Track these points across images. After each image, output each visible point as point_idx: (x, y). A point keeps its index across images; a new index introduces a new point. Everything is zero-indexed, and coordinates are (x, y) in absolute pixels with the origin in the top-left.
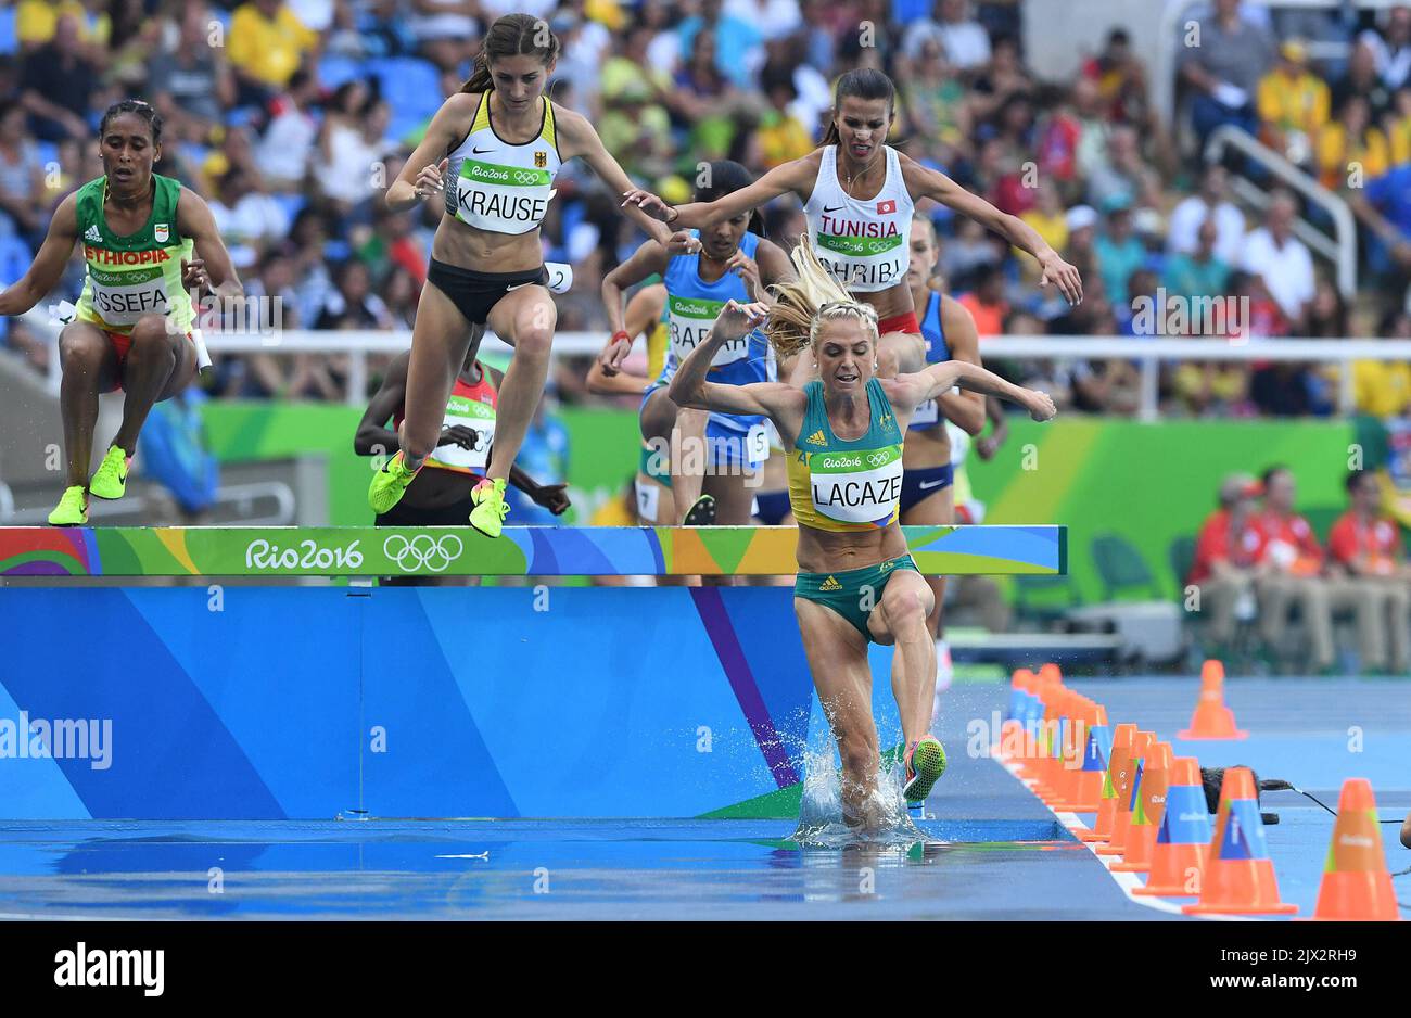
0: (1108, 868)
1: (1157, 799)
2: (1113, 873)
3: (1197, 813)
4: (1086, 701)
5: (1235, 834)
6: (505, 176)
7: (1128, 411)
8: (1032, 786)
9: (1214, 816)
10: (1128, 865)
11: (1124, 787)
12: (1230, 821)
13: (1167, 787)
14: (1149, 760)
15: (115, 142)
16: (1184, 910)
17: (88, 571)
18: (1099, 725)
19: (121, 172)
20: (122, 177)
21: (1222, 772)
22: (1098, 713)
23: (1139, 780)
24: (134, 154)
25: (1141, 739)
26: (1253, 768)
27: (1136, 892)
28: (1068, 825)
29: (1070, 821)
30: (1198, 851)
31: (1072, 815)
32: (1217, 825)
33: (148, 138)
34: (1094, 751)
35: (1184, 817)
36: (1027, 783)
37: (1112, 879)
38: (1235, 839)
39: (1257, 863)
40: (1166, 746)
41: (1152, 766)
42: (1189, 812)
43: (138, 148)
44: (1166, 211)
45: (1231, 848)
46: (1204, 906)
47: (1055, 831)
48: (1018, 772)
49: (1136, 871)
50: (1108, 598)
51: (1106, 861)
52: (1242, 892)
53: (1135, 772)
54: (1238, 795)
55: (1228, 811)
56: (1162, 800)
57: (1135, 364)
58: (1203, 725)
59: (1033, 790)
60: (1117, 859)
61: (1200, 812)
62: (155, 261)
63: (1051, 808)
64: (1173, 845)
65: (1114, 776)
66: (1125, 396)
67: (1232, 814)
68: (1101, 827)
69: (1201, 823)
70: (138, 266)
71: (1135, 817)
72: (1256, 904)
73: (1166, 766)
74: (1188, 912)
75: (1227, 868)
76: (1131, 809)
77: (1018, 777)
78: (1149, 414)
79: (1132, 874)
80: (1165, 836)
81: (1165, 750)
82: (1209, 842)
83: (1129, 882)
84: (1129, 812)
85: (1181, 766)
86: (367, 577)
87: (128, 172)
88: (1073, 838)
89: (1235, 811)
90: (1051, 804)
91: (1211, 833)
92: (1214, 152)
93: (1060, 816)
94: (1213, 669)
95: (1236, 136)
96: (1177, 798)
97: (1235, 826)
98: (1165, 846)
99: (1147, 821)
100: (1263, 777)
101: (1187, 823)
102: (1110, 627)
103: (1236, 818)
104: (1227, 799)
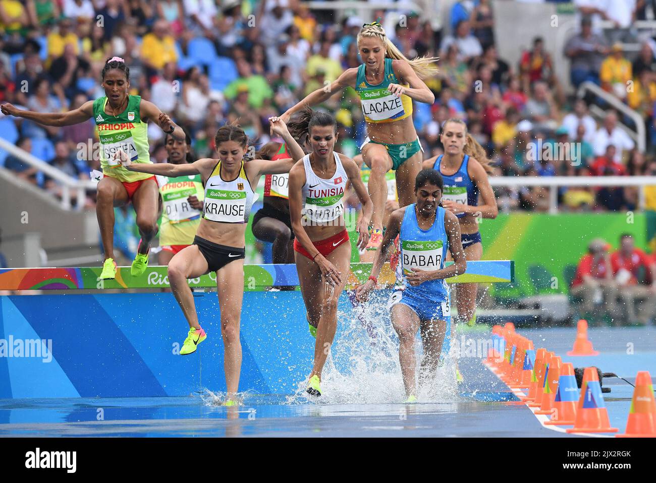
0: (533, 412)
1: (555, 382)
2: (536, 415)
3: (573, 389)
4: (526, 339)
5: (590, 397)
6: (225, 195)
7: (544, 210)
8: (501, 377)
9: (580, 389)
10: (543, 411)
11: (541, 377)
12: (587, 391)
13: (559, 376)
14: (551, 364)
15: (110, 83)
16: (567, 431)
17: (78, 287)
18: (530, 349)
19: (113, 96)
20: (115, 98)
21: (584, 369)
22: (529, 344)
23: (547, 373)
24: (119, 87)
25: (548, 355)
26: (598, 367)
27: (546, 423)
28: (516, 394)
29: (518, 393)
30: (574, 405)
31: (519, 390)
32: (582, 393)
33: (125, 80)
34: (528, 361)
35: (567, 390)
36: (499, 376)
37: (535, 417)
38: (590, 399)
39: (600, 409)
40: (559, 358)
41: (553, 367)
42: (569, 387)
43: (120, 85)
44: (560, 120)
45: (588, 403)
46: (576, 429)
47: (511, 396)
48: (495, 371)
49: (546, 414)
50: (536, 294)
51: (533, 410)
52: (593, 423)
53: (545, 370)
54: (590, 379)
55: (586, 386)
56: (557, 382)
57: (547, 189)
58: (578, 349)
59: (501, 379)
60: (538, 409)
61: (574, 387)
62: (128, 128)
63: (509, 387)
64: (562, 402)
65: (536, 372)
66: (543, 203)
67: (588, 388)
68: (531, 395)
69: (574, 392)
70: (120, 131)
71: (545, 390)
72: (599, 428)
73: (559, 367)
74: (569, 432)
75: (586, 412)
76: (544, 387)
77: (495, 373)
78: (554, 210)
79: (545, 415)
80: (558, 398)
81: (558, 359)
82: (578, 401)
83: (543, 419)
84: (543, 388)
85: (565, 367)
86: (202, 288)
87: (117, 96)
88: (519, 400)
89: (590, 386)
90: (510, 385)
91: (579, 396)
92: (581, 93)
93: (513, 390)
94: (583, 324)
95: (591, 86)
96: (564, 382)
97: (589, 393)
98: (558, 402)
99: (551, 392)
100: (604, 372)
101: (568, 392)
102: (537, 306)
103: (590, 390)
104: (586, 381)
